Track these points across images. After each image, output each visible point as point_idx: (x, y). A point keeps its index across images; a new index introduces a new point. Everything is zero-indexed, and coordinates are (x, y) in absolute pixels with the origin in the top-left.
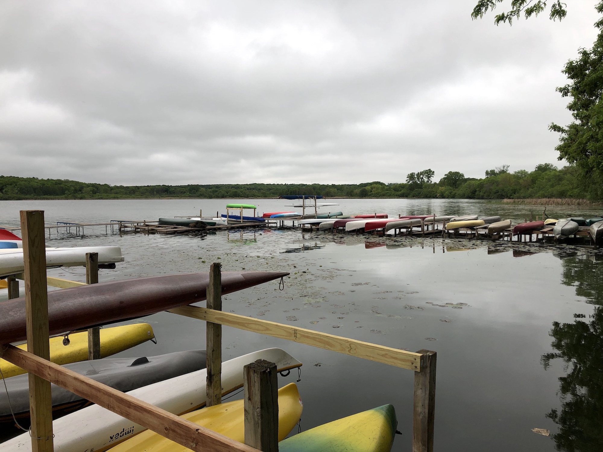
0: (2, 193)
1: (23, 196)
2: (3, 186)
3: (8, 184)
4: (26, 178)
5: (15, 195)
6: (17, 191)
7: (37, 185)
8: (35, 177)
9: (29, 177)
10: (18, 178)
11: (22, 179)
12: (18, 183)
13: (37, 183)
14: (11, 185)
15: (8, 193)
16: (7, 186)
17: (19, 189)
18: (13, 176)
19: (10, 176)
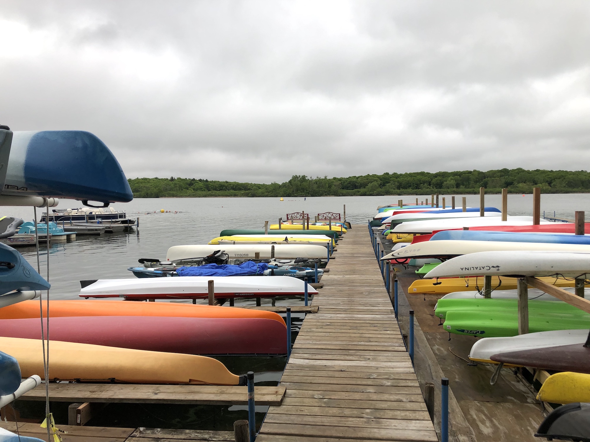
0: (551, 186)
1: (570, 189)
2: (552, 180)
3: (556, 178)
4: (575, 172)
5: (562, 189)
6: (564, 185)
7: (586, 178)
8: (584, 170)
9: (577, 171)
10: (567, 172)
11: (571, 173)
12: (567, 177)
13: (585, 175)
14: (559, 179)
15: (556, 187)
16: (555, 180)
17: (567, 182)
18: (562, 170)
19: (559, 170)
